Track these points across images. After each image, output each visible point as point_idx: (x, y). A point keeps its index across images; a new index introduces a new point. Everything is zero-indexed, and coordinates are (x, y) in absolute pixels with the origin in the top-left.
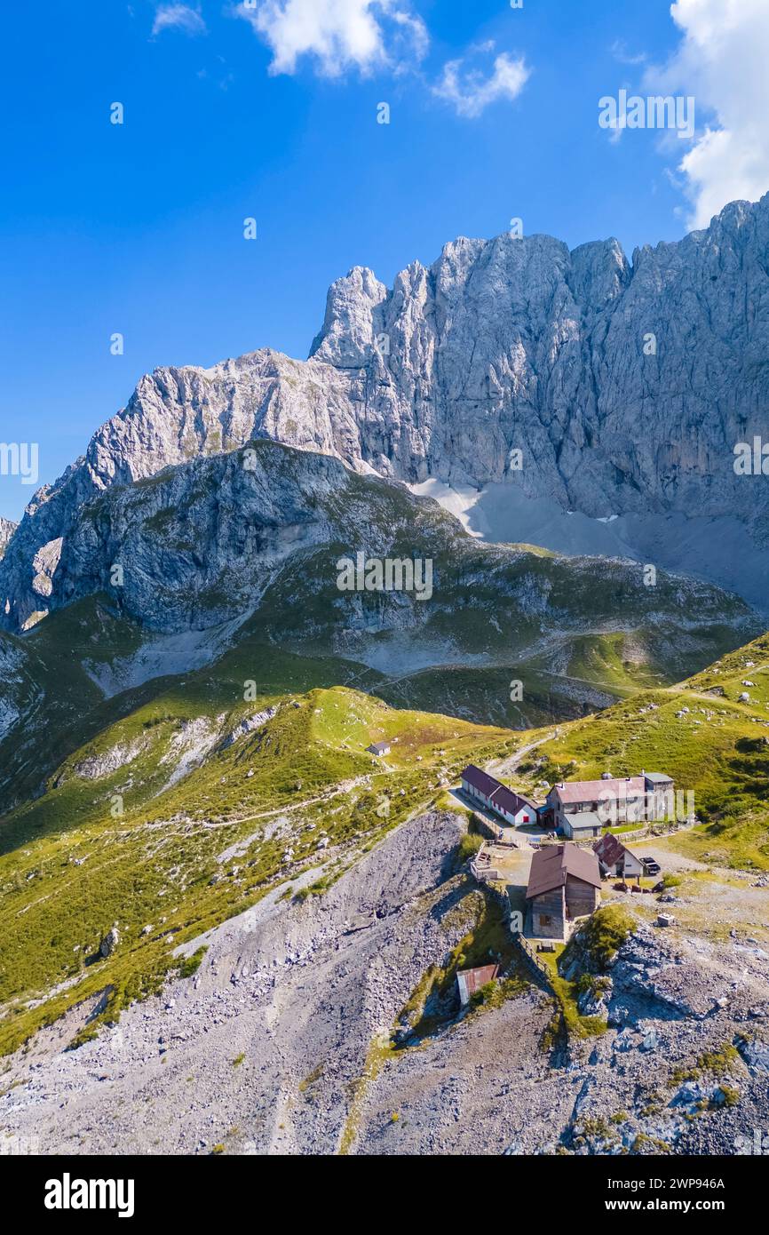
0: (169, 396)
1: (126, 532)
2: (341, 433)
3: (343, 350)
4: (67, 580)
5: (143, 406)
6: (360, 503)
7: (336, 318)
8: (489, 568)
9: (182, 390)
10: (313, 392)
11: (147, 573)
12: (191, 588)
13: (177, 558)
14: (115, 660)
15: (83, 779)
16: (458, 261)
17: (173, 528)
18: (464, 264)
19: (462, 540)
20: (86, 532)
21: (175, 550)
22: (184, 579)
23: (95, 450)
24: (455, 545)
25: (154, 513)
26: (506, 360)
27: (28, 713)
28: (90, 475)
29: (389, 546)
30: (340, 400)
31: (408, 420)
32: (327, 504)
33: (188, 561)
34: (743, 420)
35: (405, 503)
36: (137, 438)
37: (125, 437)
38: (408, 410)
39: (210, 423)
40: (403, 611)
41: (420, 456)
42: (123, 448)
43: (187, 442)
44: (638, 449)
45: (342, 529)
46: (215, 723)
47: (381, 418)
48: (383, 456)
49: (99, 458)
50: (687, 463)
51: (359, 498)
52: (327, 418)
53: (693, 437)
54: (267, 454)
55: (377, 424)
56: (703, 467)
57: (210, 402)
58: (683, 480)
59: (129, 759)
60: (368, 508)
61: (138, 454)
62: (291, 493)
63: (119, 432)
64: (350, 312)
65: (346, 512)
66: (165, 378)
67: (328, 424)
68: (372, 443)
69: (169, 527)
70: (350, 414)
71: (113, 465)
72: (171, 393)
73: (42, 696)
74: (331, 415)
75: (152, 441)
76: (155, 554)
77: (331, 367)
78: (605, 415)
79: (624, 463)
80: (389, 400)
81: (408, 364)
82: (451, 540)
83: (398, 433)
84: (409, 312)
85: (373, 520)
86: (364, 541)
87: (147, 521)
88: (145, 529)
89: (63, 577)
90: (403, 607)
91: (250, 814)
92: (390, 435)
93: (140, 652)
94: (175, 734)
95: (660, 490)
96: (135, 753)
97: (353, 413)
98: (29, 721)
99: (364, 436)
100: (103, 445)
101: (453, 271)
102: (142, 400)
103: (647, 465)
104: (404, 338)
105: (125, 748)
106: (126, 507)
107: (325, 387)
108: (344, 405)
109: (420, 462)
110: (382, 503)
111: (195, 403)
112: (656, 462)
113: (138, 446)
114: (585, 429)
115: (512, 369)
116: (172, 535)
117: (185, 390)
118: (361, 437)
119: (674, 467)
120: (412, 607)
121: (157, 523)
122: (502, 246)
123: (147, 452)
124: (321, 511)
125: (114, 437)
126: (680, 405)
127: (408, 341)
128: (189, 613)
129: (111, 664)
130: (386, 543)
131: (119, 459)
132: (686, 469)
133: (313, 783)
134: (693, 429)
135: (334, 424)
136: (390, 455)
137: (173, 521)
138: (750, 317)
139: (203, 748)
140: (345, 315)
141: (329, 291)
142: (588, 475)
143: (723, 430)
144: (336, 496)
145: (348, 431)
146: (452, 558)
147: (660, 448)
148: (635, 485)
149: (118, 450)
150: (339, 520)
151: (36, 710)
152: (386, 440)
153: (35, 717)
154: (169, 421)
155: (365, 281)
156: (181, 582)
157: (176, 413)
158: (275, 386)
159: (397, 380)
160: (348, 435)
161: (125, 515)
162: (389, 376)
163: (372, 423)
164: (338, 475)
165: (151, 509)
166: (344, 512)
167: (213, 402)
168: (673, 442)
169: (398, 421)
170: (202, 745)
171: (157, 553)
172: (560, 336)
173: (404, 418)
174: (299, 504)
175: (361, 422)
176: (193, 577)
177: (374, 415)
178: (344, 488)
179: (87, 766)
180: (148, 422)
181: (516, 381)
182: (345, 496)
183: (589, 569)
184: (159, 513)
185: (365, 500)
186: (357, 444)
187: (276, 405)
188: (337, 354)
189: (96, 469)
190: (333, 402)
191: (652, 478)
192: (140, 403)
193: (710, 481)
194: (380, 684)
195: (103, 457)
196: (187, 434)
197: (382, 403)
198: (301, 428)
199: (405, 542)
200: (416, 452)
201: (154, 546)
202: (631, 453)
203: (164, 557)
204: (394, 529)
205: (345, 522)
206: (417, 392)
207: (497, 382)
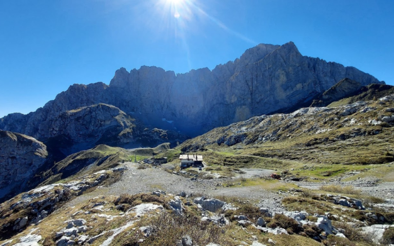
1: (70, 121)
3: (119, 84)
10: (112, 92)
54: (103, 107)
76: (77, 126)
78: (171, 103)
79: (174, 112)
84: (133, 78)
103: (178, 112)
106: (70, 116)
114: (167, 105)
115: (154, 92)
117: (81, 89)
128: (85, 138)
129: (66, 149)
137: (81, 119)
139: (93, 163)
148: (175, 116)
162: (129, 90)
175: (122, 99)
184: (78, 118)
188: (117, 85)
201: (77, 124)
202: (175, 110)
203: (79, 127)
207: (151, 94)
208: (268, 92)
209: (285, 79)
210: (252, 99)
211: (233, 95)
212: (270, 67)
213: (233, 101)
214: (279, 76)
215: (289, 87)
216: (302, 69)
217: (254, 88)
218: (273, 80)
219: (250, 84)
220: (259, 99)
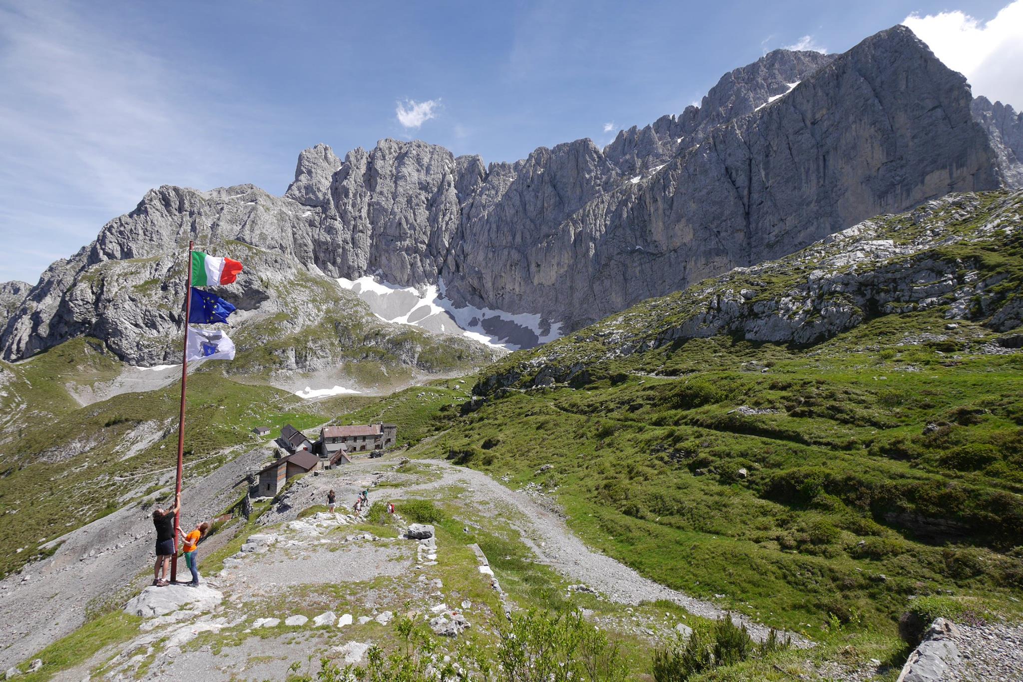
0: (171, 206)
1: (116, 293)
2: (300, 246)
3: (307, 194)
4: (61, 325)
5: (149, 210)
6: (302, 289)
7: (303, 172)
8: (384, 336)
9: (182, 203)
10: (282, 217)
11: (132, 324)
12: (167, 335)
13: (157, 315)
14: (96, 384)
15: (44, 463)
16: (387, 152)
17: (156, 294)
18: (390, 153)
19: (369, 318)
20: (82, 291)
21: (155, 309)
22: (161, 329)
23: (104, 236)
24: (364, 320)
25: (142, 282)
26: (412, 215)
27: (8, 418)
28: (98, 254)
29: (319, 318)
30: (302, 225)
31: (348, 243)
32: (277, 287)
33: (166, 318)
34: (538, 266)
35: (334, 291)
36: (141, 232)
37: (131, 230)
38: (348, 236)
39: (202, 227)
40: (324, 360)
41: (354, 267)
42: (129, 238)
43: (182, 239)
44: (484, 276)
45: (286, 304)
46: (163, 424)
47: (329, 239)
48: (329, 263)
49: (107, 242)
50: (509, 287)
51: (302, 286)
52: (290, 235)
53: (513, 272)
54: (235, 250)
55: (326, 243)
56: (517, 290)
57: (203, 214)
58: (507, 297)
59: (87, 448)
60: (307, 292)
61: (141, 243)
62: (250, 277)
63: (126, 226)
64: (313, 170)
65: (291, 293)
66: (169, 193)
67: (291, 239)
68: (322, 255)
69: (153, 292)
70: (308, 234)
71: (119, 248)
72: (173, 204)
73: (23, 406)
74: (294, 234)
75: (153, 235)
76: (139, 311)
77: (297, 203)
78: (467, 255)
79: (476, 283)
80: (335, 229)
81: (350, 208)
82: (362, 317)
83: (340, 250)
84: (353, 176)
85: (310, 301)
86: (302, 314)
87: (135, 287)
88: (133, 292)
89: (59, 322)
90: (324, 357)
91: (152, 470)
92: (334, 251)
93: (119, 379)
94: (129, 431)
95: (494, 300)
96: (93, 444)
97: (310, 234)
98: (8, 424)
99: (317, 250)
100: (112, 234)
101: (384, 158)
102: (148, 206)
103: (489, 285)
104: (349, 192)
105: (84, 441)
106: (119, 275)
107: (291, 216)
108: (304, 228)
109: (354, 271)
110: (318, 290)
111: (191, 214)
112: (493, 284)
113: (141, 237)
114: (456, 261)
115: (416, 221)
116: (155, 298)
117: (184, 204)
118: (314, 251)
119: (503, 288)
120: (330, 358)
121: (144, 288)
122: (415, 148)
123: (148, 242)
124: (272, 291)
125: (122, 229)
126: (507, 253)
127: (351, 195)
128: (163, 353)
129: (92, 386)
130: (318, 316)
131: (124, 245)
132: (509, 290)
133: (204, 450)
134: (513, 268)
135: (295, 240)
136: (334, 263)
137: (157, 288)
138: (545, 210)
139: (150, 441)
140: (310, 172)
141: (300, 156)
142: (455, 289)
143: (528, 270)
144: (285, 283)
145: (306, 245)
146: (361, 329)
147: (495, 277)
148: (481, 297)
149: (124, 238)
150: (284, 298)
151: (17, 417)
152: (332, 254)
153: (15, 422)
154: (169, 223)
155: (326, 154)
156: (159, 332)
157: (175, 218)
158: (254, 209)
159: (341, 217)
160: (305, 248)
161: (117, 280)
162: (337, 214)
163: (323, 243)
164: (288, 269)
165: (140, 279)
166: (289, 293)
167: (206, 214)
168: (503, 274)
169: (341, 243)
170: (149, 439)
171: (141, 310)
172: (445, 205)
173: (345, 241)
174: (256, 285)
175: (315, 240)
176: (169, 328)
177: (325, 237)
178: (292, 278)
179: (50, 453)
180: (152, 222)
181: (417, 228)
182: (291, 283)
183: (445, 341)
184: (146, 283)
185: (306, 287)
186: (311, 254)
187: (253, 222)
188: (303, 196)
189: (103, 250)
190: (296, 225)
191: (491, 293)
192: (146, 208)
193: (521, 298)
194: (299, 404)
195: (111, 242)
196: (183, 233)
197: (330, 230)
198: (270, 239)
199: (331, 317)
200: (351, 264)
201: (139, 305)
202: (480, 278)
203: (147, 313)
204: (324, 307)
205: (289, 300)
206: (355, 227)
207: (406, 227)
208: (813, 207)
209: (879, 156)
210: (749, 235)
211: (678, 221)
212: (818, 116)
213: (677, 242)
214: (854, 147)
215: (893, 185)
216: (946, 118)
217: (755, 196)
218: (831, 162)
219: (741, 180)
220: (776, 231)
